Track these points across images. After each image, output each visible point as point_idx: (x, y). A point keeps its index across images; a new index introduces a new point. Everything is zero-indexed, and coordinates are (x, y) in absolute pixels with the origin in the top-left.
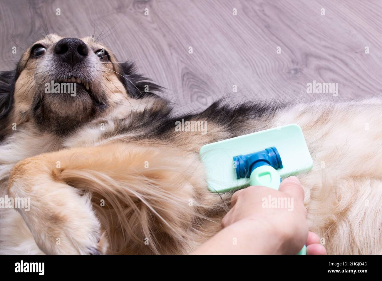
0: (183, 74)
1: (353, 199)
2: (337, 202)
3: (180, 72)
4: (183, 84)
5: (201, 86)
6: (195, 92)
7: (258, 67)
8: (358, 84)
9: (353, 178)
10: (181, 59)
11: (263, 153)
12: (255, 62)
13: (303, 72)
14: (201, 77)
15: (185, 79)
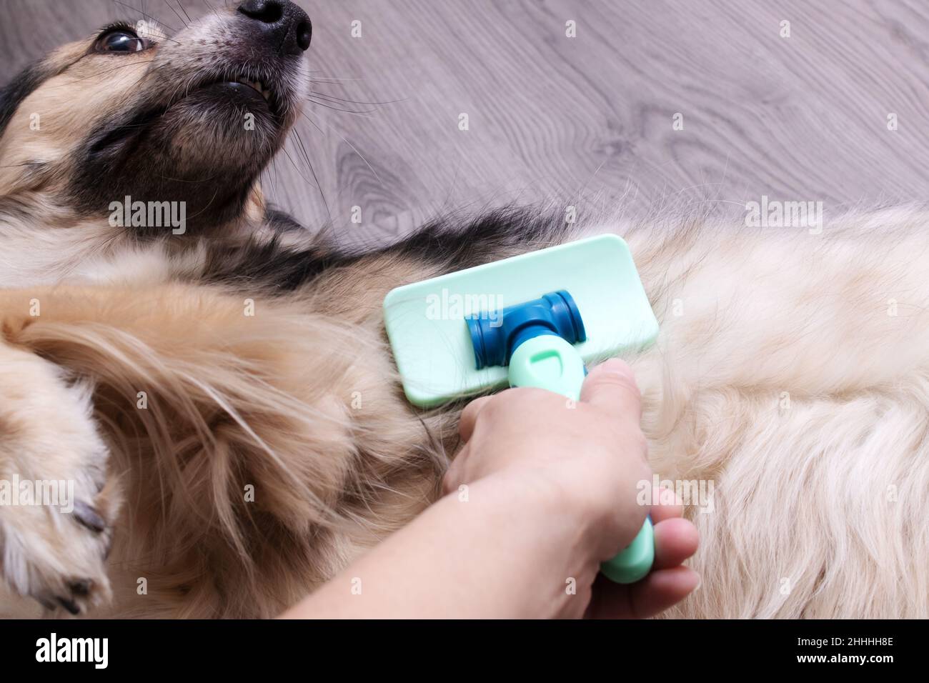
0: (340, 157)
1: (733, 442)
2: (696, 446)
3: (334, 151)
4: (339, 182)
5: (384, 187)
6: (370, 202)
7: (524, 138)
8: (767, 179)
9: (740, 392)
10: (338, 119)
11: (539, 306)
12: (518, 126)
13: (635, 150)
14: (385, 165)
15: (346, 169)
